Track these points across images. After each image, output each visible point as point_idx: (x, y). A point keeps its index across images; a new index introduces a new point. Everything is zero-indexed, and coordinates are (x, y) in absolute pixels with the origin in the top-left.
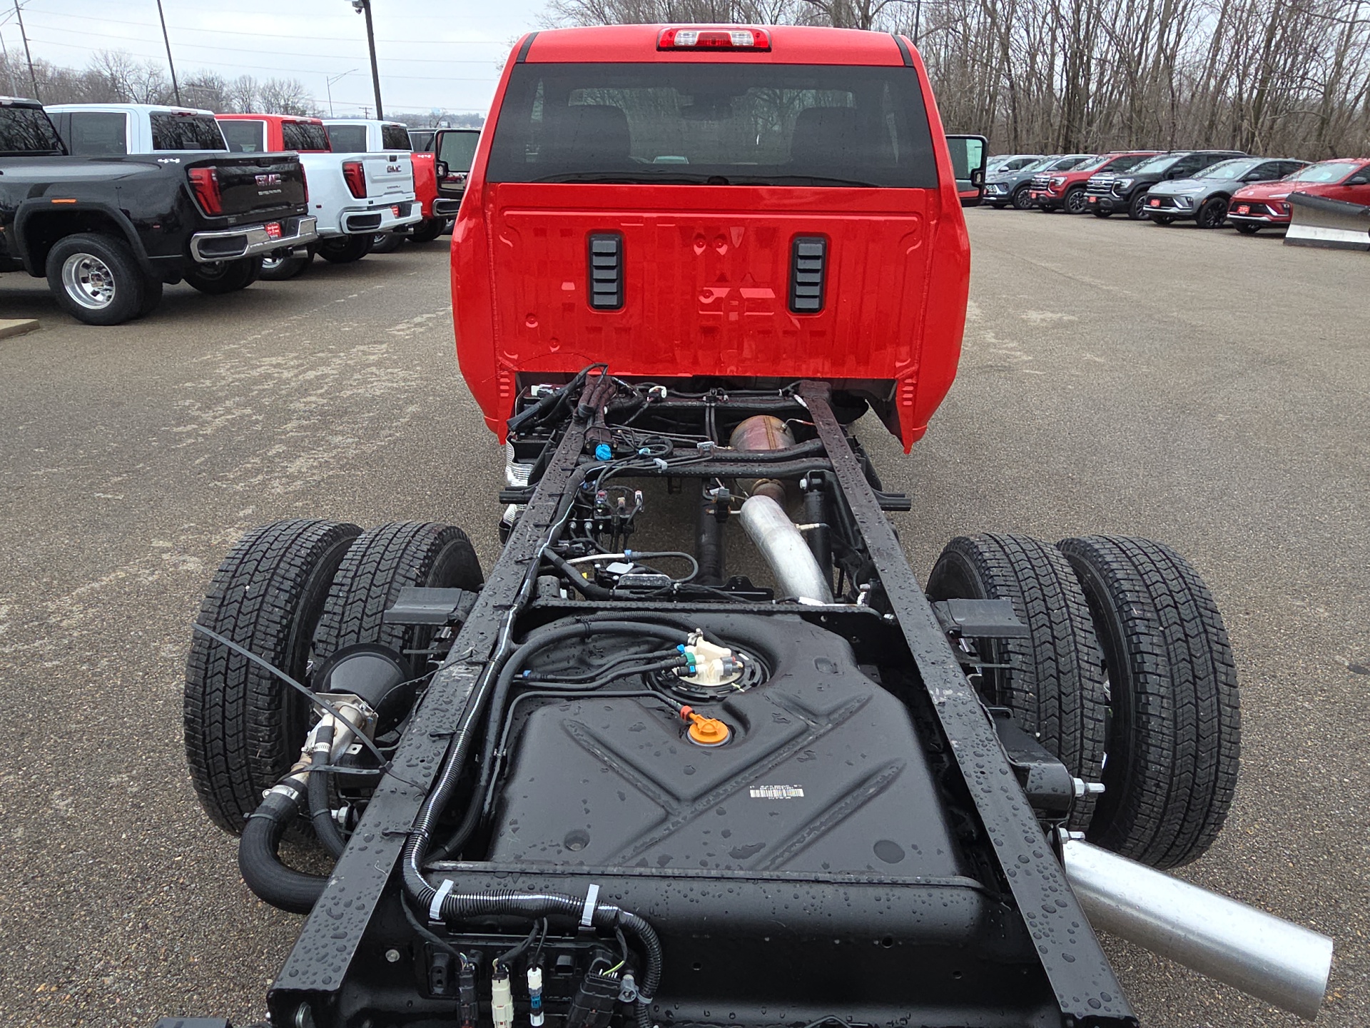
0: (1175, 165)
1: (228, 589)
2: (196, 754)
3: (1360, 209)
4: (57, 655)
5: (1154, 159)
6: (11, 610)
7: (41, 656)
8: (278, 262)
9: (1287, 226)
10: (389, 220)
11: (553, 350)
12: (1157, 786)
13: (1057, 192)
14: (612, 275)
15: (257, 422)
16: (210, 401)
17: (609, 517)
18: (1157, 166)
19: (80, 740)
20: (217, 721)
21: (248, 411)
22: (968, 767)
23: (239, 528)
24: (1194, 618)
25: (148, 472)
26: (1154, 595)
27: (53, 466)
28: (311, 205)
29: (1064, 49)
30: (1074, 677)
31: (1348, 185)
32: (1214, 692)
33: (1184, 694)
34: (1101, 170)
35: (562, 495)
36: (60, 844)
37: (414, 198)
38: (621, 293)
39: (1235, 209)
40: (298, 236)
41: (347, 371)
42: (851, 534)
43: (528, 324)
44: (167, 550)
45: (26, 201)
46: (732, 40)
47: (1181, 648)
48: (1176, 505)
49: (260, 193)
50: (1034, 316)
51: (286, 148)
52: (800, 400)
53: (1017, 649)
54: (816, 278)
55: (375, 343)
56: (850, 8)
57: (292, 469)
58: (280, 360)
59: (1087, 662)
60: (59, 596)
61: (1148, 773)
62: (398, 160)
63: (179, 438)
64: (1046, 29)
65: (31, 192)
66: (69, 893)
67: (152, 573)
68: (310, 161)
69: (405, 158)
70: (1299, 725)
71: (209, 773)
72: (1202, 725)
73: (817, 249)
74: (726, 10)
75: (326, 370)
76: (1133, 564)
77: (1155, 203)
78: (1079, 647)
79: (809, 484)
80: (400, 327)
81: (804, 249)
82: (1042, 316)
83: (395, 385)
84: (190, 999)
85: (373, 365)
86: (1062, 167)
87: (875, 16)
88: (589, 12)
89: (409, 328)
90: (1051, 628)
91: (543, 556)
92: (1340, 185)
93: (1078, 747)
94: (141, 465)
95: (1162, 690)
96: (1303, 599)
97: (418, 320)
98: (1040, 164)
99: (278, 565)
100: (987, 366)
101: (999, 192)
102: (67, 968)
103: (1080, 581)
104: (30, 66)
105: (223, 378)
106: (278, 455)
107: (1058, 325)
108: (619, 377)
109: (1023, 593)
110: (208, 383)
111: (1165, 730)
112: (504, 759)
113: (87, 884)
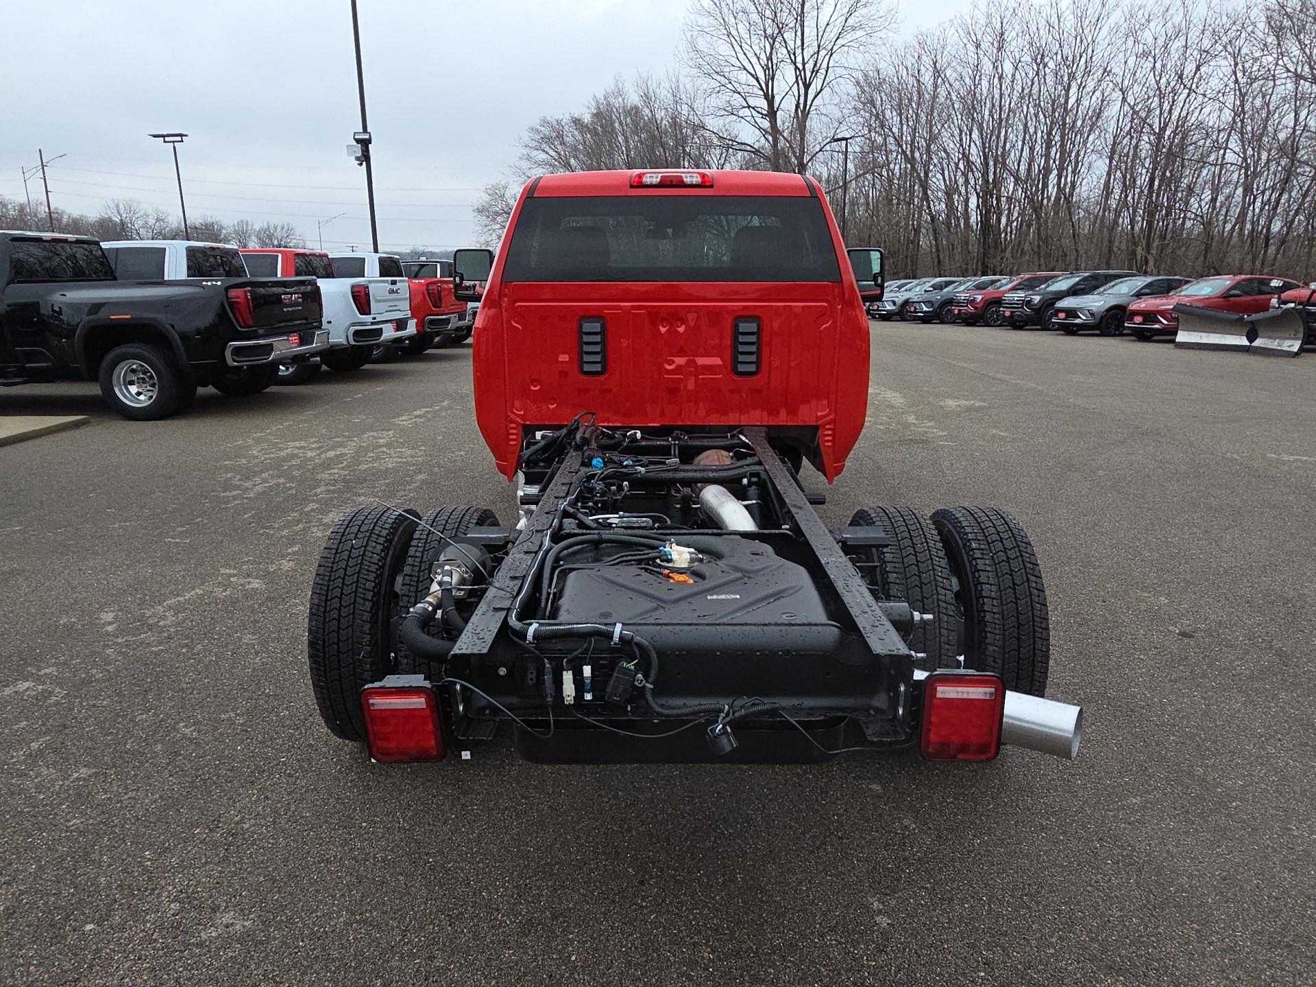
0: (1077, 284)
1: (340, 543)
2: (317, 656)
3: (1236, 317)
4: (160, 643)
5: (1060, 278)
6: (117, 615)
7: (148, 644)
8: (291, 370)
9: (1176, 334)
10: (389, 333)
11: (552, 407)
12: (995, 661)
13: (976, 308)
14: (598, 348)
15: (291, 488)
16: (248, 474)
17: (606, 498)
18: (1063, 285)
19: (191, 693)
20: (334, 631)
21: (282, 480)
22: (839, 585)
23: (289, 560)
24: (1014, 548)
25: (206, 524)
26: (987, 534)
27: (125, 521)
28: (324, 320)
29: (975, 190)
30: (932, 586)
31: (1225, 297)
32: (1028, 594)
33: (1007, 596)
34: (1014, 289)
35: (571, 483)
36: (192, 753)
37: (410, 315)
38: (603, 362)
39: (1131, 319)
40: (314, 345)
41: (361, 451)
42: (780, 515)
43: (532, 388)
44: (234, 576)
45: (85, 318)
46: (685, 180)
47: (1005, 568)
48: (1056, 533)
49: (285, 310)
50: (951, 403)
51: (298, 274)
52: (743, 438)
53: (893, 570)
54: (753, 348)
55: (383, 430)
56: (787, 157)
57: (327, 520)
58: (303, 444)
59: (941, 577)
60: (152, 606)
61: (987, 653)
62: (398, 284)
63: (227, 500)
64: (959, 174)
65: (89, 310)
66: (205, 781)
67: (225, 590)
68: (325, 285)
69: (403, 284)
70: (1134, 669)
71: (325, 672)
72: (1021, 617)
73: (753, 327)
74: (678, 160)
75: (344, 451)
76: (974, 517)
77: (1062, 315)
78: (935, 567)
79: (749, 481)
80: (403, 418)
81: (743, 327)
82: (958, 403)
83: (404, 460)
84: (308, 835)
85: (383, 446)
86: (979, 287)
87: (810, 164)
88: (556, 163)
89: (410, 419)
90: (916, 556)
91: (564, 510)
92: (1219, 297)
93: (937, 634)
94: (200, 519)
95: (993, 594)
96: (1150, 592)
97: (418, 413)
98: (961, 284)
99: (374, 528)
100: (908, 440)
101: (925, 309)
102: (214, 821)
103: (940, 534)
104: (50, 213)
105: (257, 457)
106: (313, 510)
107: (969, 409)
108: (603, 427)
109: (897, 535)
110: (244, 461)
111: (996, 621)
112: (555, 594)
113: (218, 776)
